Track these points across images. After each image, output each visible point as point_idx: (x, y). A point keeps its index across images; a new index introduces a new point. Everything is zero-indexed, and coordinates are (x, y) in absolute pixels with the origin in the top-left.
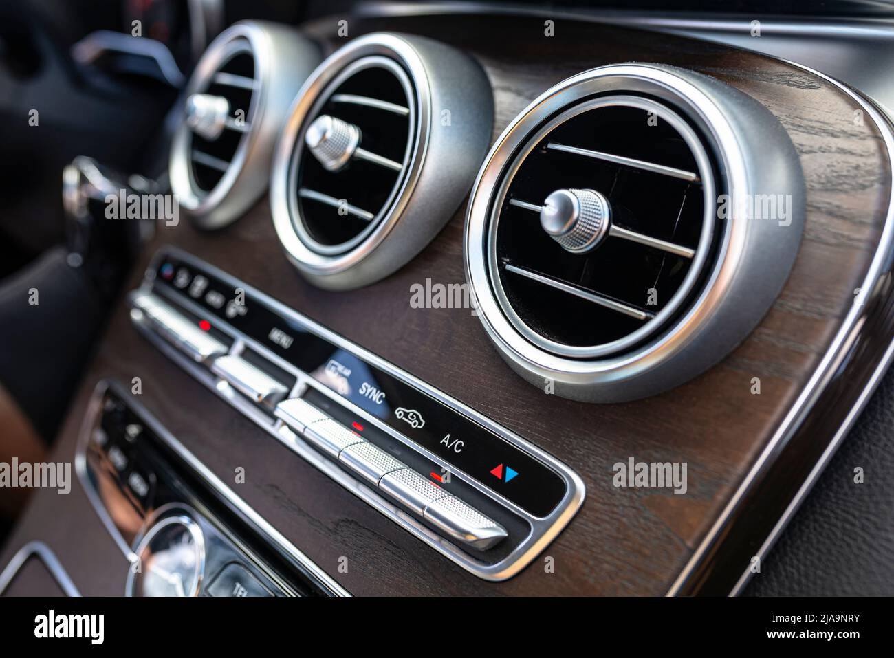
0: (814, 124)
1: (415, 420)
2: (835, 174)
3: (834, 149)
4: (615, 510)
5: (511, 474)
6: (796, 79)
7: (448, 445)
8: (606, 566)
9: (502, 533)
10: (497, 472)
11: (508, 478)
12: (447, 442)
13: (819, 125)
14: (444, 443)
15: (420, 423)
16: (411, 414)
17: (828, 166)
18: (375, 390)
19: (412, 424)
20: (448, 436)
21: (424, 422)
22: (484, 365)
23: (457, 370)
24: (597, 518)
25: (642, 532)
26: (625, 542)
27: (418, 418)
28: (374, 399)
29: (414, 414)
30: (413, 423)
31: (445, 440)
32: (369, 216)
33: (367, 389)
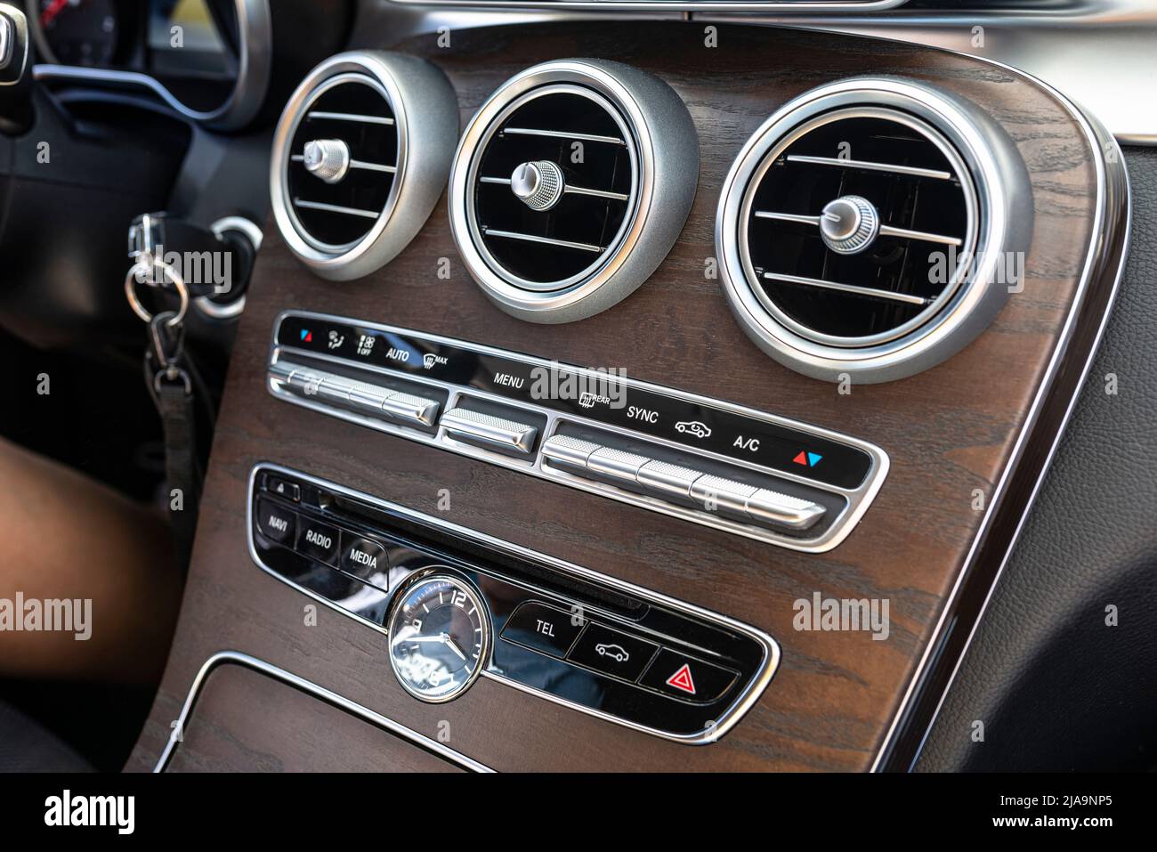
0: (1020, 114)
1: (700, 430)
2: (1049, 157)
3: (1042, 135)
4: (920, 468)
5: (814, 459)
6: (989, 74)
7: (743, 445)
8: (924, 515)
9: (821, 510)
10: (800, 459)
11: (812, 463)
12: (741, 444)
13: (1024, 114)
14: (738, 445)
15: (706, 432)
16: (693, 426)
17: (1042, 150)
18: (645, 411)
19: (698, 434)
20: (740, 438)
21: (710, 431)
22: (757, 368)
23: (728, 378)
24: (905, 479)
25: (949, 481)
26: (936, 493)
27: (702, 428)
28: (647, 420)
29: (697, 425)
30: (699, 434)
31: (739, 442)
33: (635, 412)
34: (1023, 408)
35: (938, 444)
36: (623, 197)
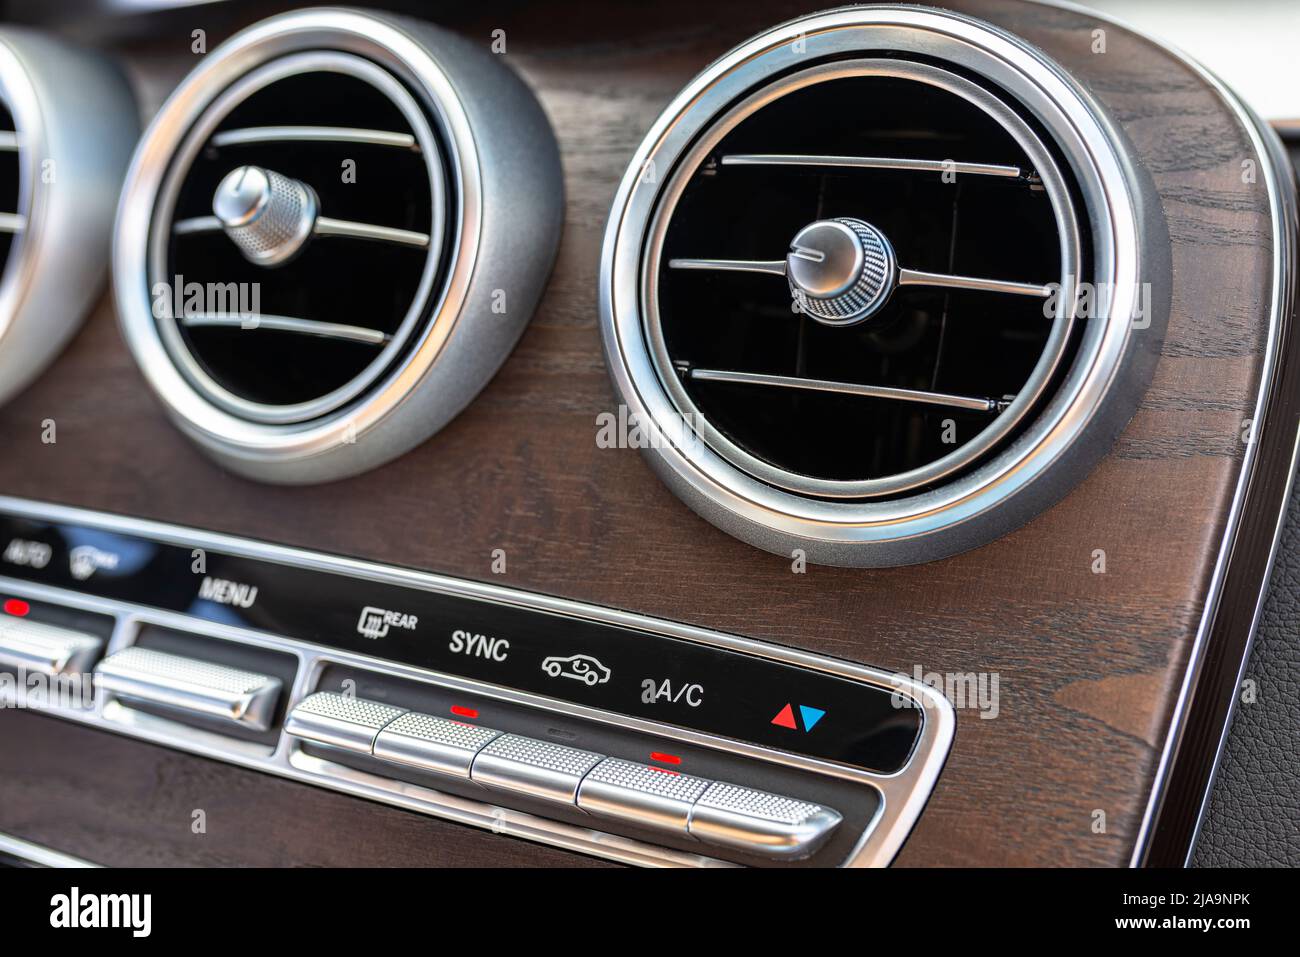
1: (589, 671)
2: (1180, 146)
3: (1162, 110)
4: (1014, 724)
5: (811, 716)
7: (673, 698)
8: (1031, 818)
9: (832, 820)
10: (784, 718)
11: (809, 725)
12: (668, 694)
14: (663, 697)
15: (602, 675)
16: (577, 663)
17: (1165, 135)
18: (483, 639)
19: (585, 679)
20: (667, 682)
21: (608, 671)
22: (689, 546)
23: (637, 568)
24: (988, 747)
25: (1073, 747)
26: (1050, 772)
27: (593, 667)
28: (488, 656)
29: (583, 661)
30: (588, 678)
31: (664, 691)
32: (376, 336)
33: (465, 641)
34: (1192, 596)
35: (1043, 676)
36: (420, 238)
